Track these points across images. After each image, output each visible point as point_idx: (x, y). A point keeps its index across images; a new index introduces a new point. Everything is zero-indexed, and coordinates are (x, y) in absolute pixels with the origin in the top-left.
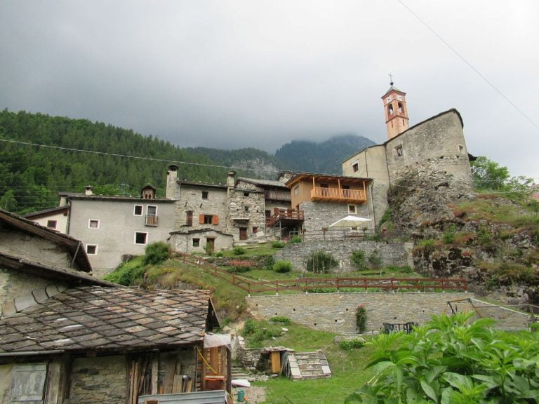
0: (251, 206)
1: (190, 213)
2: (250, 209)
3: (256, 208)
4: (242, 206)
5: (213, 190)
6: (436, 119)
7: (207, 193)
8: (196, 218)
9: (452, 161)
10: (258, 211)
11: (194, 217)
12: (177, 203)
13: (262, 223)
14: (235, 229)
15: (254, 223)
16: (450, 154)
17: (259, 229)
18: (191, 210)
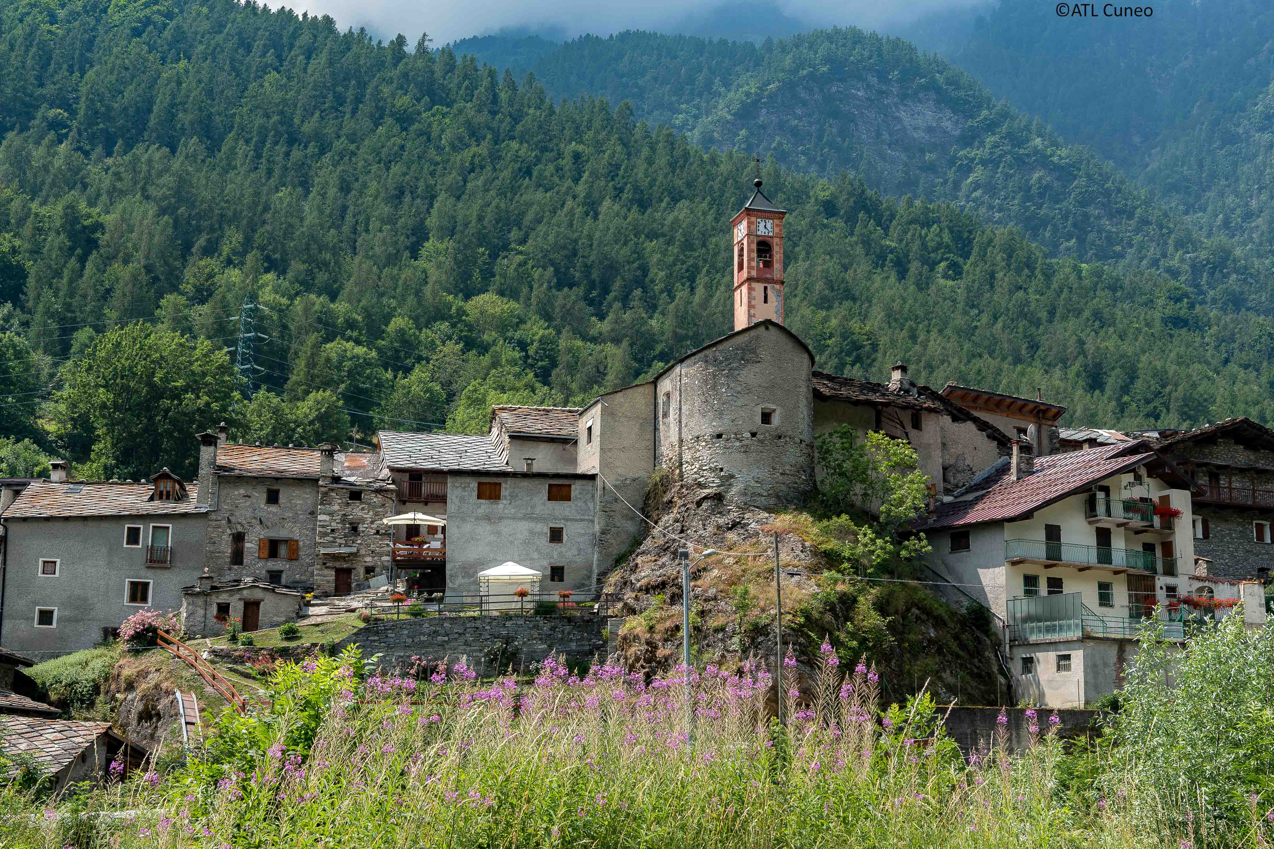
0: (363, 520)
1: (239, 538)
2: (361, 528)
3: (374, 526)
4: (343, 521)
5: (289, 485)
6: (720, 347)
7: (277, 492)
8: (250, 545)
9: (738, 444)
10: (378, 532)
11: (247, 545)
12: (213, 516)
13: (385, 558)
14: (326, 572)
15: (368, 559)
16: (734, 429)
17: (378, 570)
18: (240, 529)
